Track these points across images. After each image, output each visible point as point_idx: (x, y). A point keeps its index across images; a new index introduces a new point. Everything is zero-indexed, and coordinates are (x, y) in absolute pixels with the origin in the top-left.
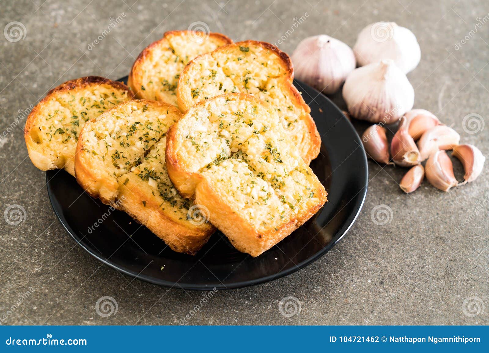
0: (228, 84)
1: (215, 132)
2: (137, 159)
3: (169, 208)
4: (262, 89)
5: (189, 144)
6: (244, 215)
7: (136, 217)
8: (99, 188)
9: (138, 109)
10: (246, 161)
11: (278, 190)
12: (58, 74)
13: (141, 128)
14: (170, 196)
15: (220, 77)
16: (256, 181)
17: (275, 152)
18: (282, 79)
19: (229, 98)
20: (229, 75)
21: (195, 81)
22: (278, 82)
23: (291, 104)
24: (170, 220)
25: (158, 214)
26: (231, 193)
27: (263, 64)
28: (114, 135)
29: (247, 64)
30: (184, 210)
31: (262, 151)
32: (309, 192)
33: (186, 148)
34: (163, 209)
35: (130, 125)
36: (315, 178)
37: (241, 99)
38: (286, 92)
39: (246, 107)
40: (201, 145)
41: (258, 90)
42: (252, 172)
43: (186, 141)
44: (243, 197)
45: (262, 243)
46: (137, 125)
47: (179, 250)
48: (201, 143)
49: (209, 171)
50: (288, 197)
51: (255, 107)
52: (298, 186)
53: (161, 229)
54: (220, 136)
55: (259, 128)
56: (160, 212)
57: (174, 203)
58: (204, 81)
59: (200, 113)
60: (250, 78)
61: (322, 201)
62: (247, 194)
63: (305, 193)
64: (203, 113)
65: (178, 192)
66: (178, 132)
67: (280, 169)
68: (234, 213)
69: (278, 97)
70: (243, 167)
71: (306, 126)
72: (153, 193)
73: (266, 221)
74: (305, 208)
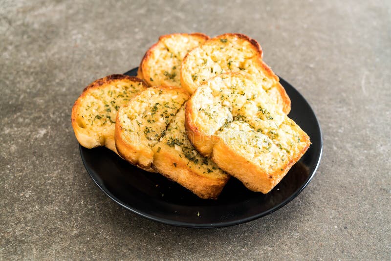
0: (217, 68)
1: (219, 103)
2: (163, 131)
3: (194, 165)
4: (241, 69)
5: (203, 114)
6: (256, 162)
7: (168, 176)
8: (138, 157)
9: (156, 93)
10: (246, 121)
11: (275, 140)
12: (81, 80)
13: (161, 108)
14: (192, 156)
15: (210, 62)
16: (258, 135)
17: (266, 112)
18: (255, 59)
19: (224, 77)
20: (216, 60)
21: (193, 68)
22: (253, 62)
23: (264, 76)
24: (197, 175)
25: (187, 172)
26: (242, 147)
27: (239, 50)
28: (141, 115)
29: (228, 51)
30: (205, 166)
31: (256, 112)
32: (297, 139)
33: (202, 118)
34: (190, 167)
35: (152, 106)
36: (298, 127)
37: (232, 77)
38: (259, 69)
39: (237, 82)
40: (211, 115)
41: (239, 69)
42: (253, 129)
43: (200, 112)
44: (252, 150)
45: (273, 182)
46: (158, 106)
47: (206, 197)
48: (211, 112)
49: (223, 132)
50: (283, 145)
51: (244, 81)
52: (288, 136)
53: (190, 183)
54: (223, 106)
55: (250, 96)
56: (188, 170)
57: (196, 161)
58: (199, 67)
59: (205, 90)
60: (232, 62)
61: (308, 144)
62: (254, 146)
63: (294, 140)
64: (207, 90)
65: (199, 152)
66: (193, 107)
67: (273, 125)
68: (248, 162)
69: (254, 73)
70: (245, 126)
71: (278, 91)
72: (180, 156)
73: (272, 165)
74: (298, 152)
